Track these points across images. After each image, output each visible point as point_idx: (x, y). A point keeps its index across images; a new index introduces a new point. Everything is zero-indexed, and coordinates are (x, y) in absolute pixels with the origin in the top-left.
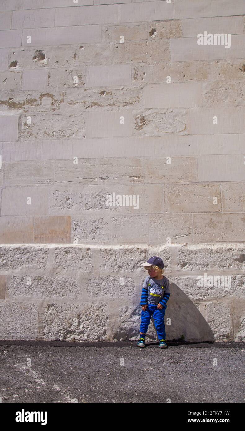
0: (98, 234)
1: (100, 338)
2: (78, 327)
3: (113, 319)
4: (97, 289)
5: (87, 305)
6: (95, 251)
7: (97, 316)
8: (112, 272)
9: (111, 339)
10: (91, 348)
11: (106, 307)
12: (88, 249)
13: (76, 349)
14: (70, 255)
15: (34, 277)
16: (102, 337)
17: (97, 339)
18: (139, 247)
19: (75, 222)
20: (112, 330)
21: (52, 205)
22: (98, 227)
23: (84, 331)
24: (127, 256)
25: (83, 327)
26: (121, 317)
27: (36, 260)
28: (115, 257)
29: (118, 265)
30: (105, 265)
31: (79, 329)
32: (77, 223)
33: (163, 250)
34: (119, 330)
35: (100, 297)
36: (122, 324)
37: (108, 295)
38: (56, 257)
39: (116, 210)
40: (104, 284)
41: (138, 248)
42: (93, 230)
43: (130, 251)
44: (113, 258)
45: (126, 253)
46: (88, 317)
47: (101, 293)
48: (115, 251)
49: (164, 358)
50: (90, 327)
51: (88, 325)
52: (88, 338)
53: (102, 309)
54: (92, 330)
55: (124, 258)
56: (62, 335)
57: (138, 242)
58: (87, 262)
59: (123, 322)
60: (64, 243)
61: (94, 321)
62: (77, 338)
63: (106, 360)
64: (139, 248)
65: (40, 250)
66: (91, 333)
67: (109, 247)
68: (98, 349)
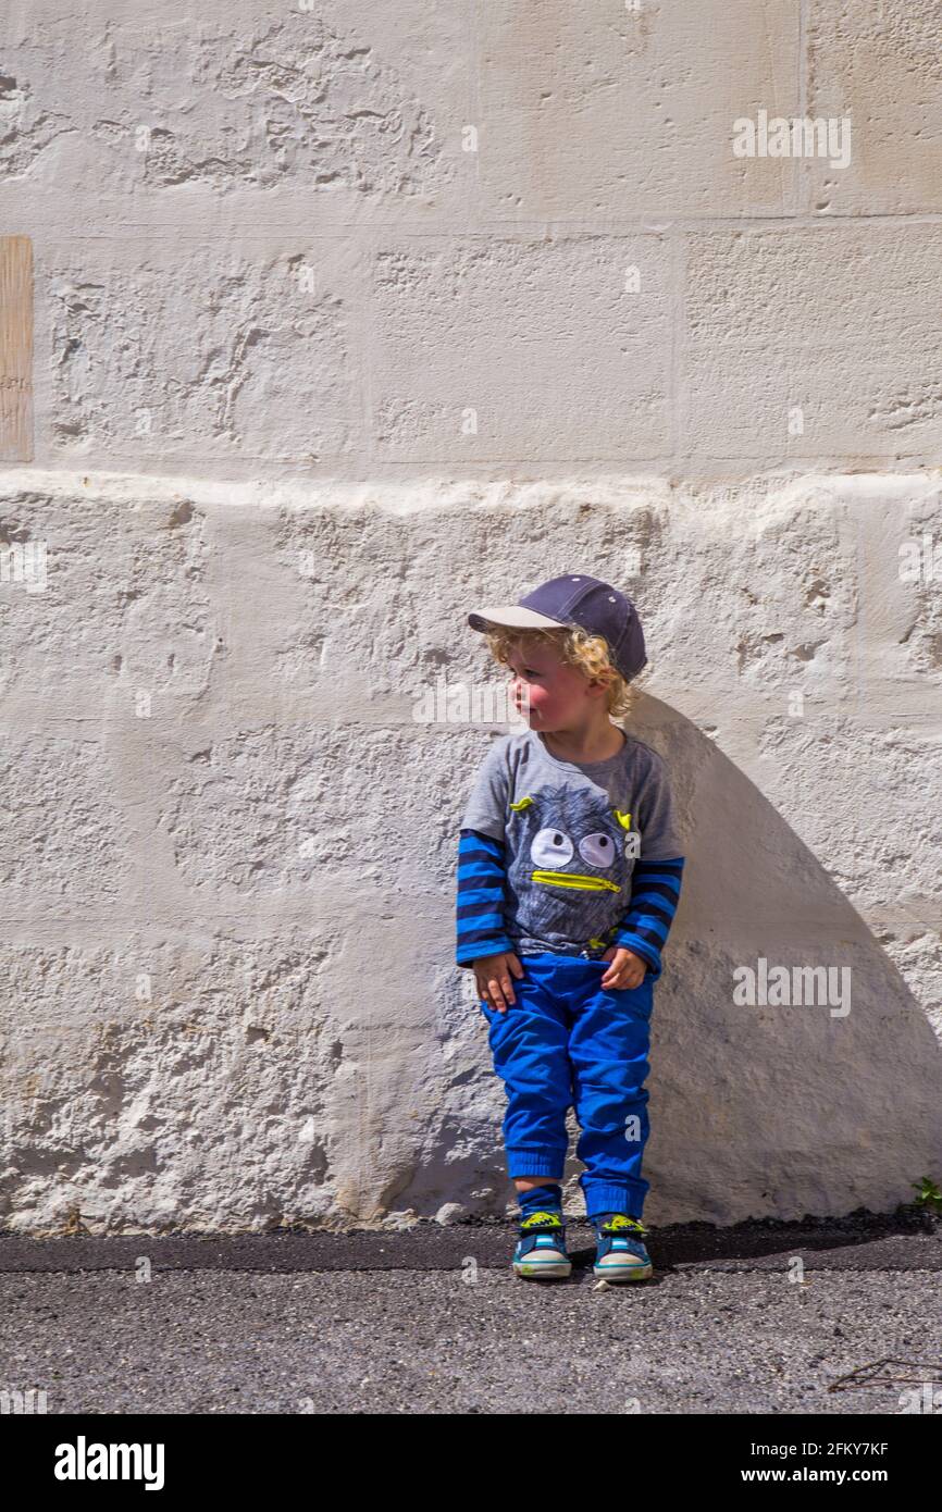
0: (256, 390)
1: (279, 1203)
2: (102, 1125)
3: (386, 1055)
4: (254, 829)
5: (178, 953)
6: (237, 531)
7: (256, 1033)
8: (376, 693)
9: (371, 1208)
10: (207, 1280)
11: (326, 962)
12: (183, 513)
13: (93, 1288)
16: (295, 1195)
17: (257, 1209)
18: (596, 493)
19: (68, 288)
20: (376, 1140)
22: (256, 337)
23: (151, 1152)
24: (496, 569)
25: (148, 1124)
26: (445, 1038)
28: (402, 576)
29: (425, 639)
30: (316, 640)
31: (114, 1139)
32: (84, 295)
33: (783, 517)
34: (429, 1143)
35: (277, 891)
36: (452, 1094)
37: (348, 874)
39: (409, 187)
40: (309, 786)
41: (586, 508)
42: (215, 353)
43: (517, 527)
44: (387, 588)
45: (489, 542)
46: (184, 1046)
47: (290, 860)
48: (401, 530)
49: (783, 1344)
50: (201, 1117)
51: (189, 1108)
52: (185, 1203)
53: (297, 978)
54: (221, 1139)
55: (473, 583)
57: (588, 461)
58: (172, 617)
59: (463, 1079)
61: (234, 1076)
62: (98, 1204)
63: (333, 1362)
64: (593, 500)
66: (212, 1166)
67: (351, 498)
68: (266, 1282)
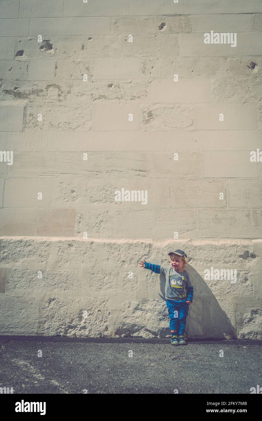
0: (102, 228)
1: (102, 334)
2: (79, 323)
3: (116, 314)
4: (100, 284)
5: (89, 300)
6: (99, 245)
7: (99, 311)
8: (116, 266)
9: (113, 335)
10: (92, 344)
11: (108, 301)
12: (92, 243)
13: (77, 344)
14: (73, 249)
15: (35, 271)
16: (103, 333)
17: (99, 334)
18: (144, 241)
19: (80, 215)
20: (114, 325)
21: (56, 198)
22: (102, 221)
23: (85, 326)
24: (131, 250)
25: (85, 323)
26: (123, 312)
27: (38, 253)
28: (119, 251)
29: (122, 259)
30: (108, 259)
31: (80, 324)
32: (81, 216)
33: (167, 245)
34: (121, 326)
35: (102, 292)
36: (124, 319)
37: (111, 290)
38: (59, 250)
39: (121, 204)
40: (107, 278)
41: (142, 243)
42: (96, 223)
43: (134, 245)
44: (117, 253)
45: (130, 247)
46: (90, 312)
47: (104, 288)
48: (119, 245)
49: (166, 354)
50: (92, 322)
51: (90, 321)
52: (89, 333)
53: (104, 304)
54: (94, 325)
55: (128, 252)
56: (62, 330)
57: (143, 237)
58: (90, 256)
59: (126, 317)
60: (67, 236)
61: (96, 316)
62: (78, 333)
63: (108, 356)
64: (143, 242)
65: (43, 243)
66: (93, 329)
67: (113, 241)
68: (99, 344)
